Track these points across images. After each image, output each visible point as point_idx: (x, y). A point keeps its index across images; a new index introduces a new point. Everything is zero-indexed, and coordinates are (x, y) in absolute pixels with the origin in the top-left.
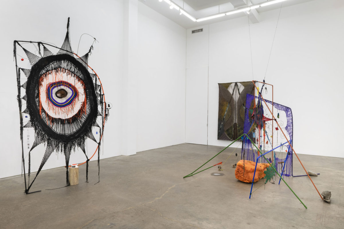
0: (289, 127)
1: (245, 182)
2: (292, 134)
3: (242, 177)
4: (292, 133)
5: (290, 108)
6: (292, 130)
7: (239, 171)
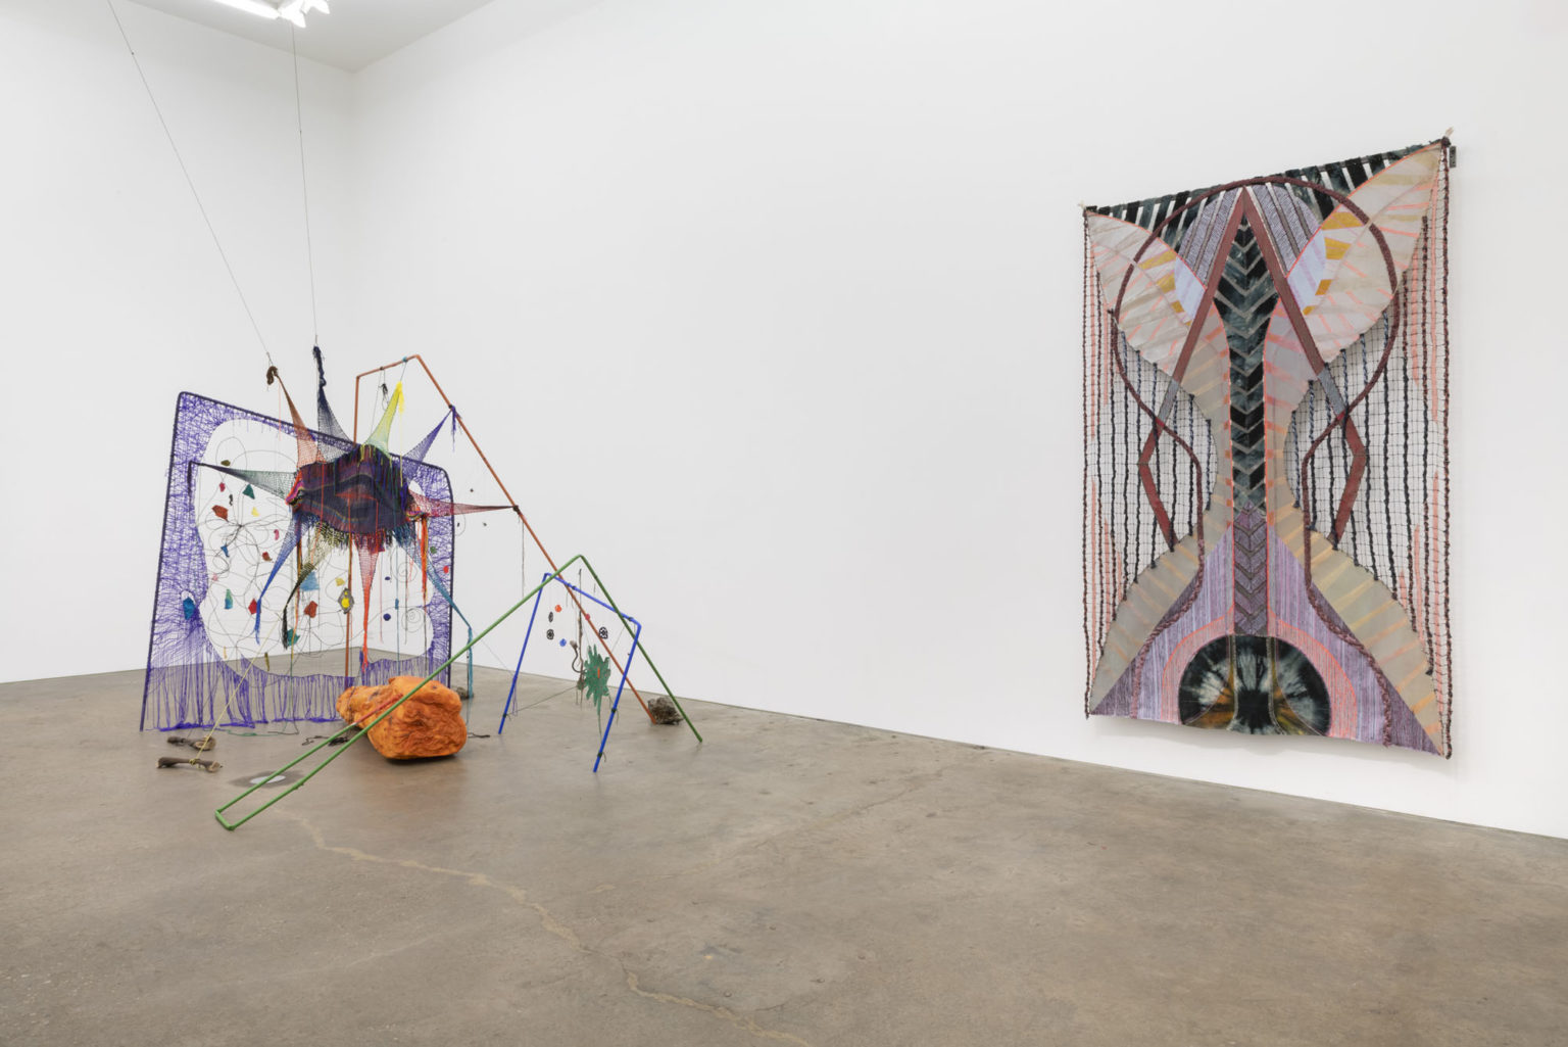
0: (435, 538)
1: (446, 753)
2: (449, 560)
3: (438, 737)
4: (452, 557)
5: (441, 469)
6: (450, 546)
7: (425, 720)
